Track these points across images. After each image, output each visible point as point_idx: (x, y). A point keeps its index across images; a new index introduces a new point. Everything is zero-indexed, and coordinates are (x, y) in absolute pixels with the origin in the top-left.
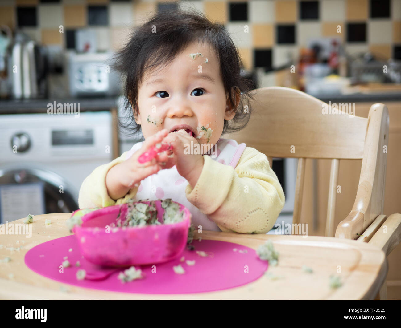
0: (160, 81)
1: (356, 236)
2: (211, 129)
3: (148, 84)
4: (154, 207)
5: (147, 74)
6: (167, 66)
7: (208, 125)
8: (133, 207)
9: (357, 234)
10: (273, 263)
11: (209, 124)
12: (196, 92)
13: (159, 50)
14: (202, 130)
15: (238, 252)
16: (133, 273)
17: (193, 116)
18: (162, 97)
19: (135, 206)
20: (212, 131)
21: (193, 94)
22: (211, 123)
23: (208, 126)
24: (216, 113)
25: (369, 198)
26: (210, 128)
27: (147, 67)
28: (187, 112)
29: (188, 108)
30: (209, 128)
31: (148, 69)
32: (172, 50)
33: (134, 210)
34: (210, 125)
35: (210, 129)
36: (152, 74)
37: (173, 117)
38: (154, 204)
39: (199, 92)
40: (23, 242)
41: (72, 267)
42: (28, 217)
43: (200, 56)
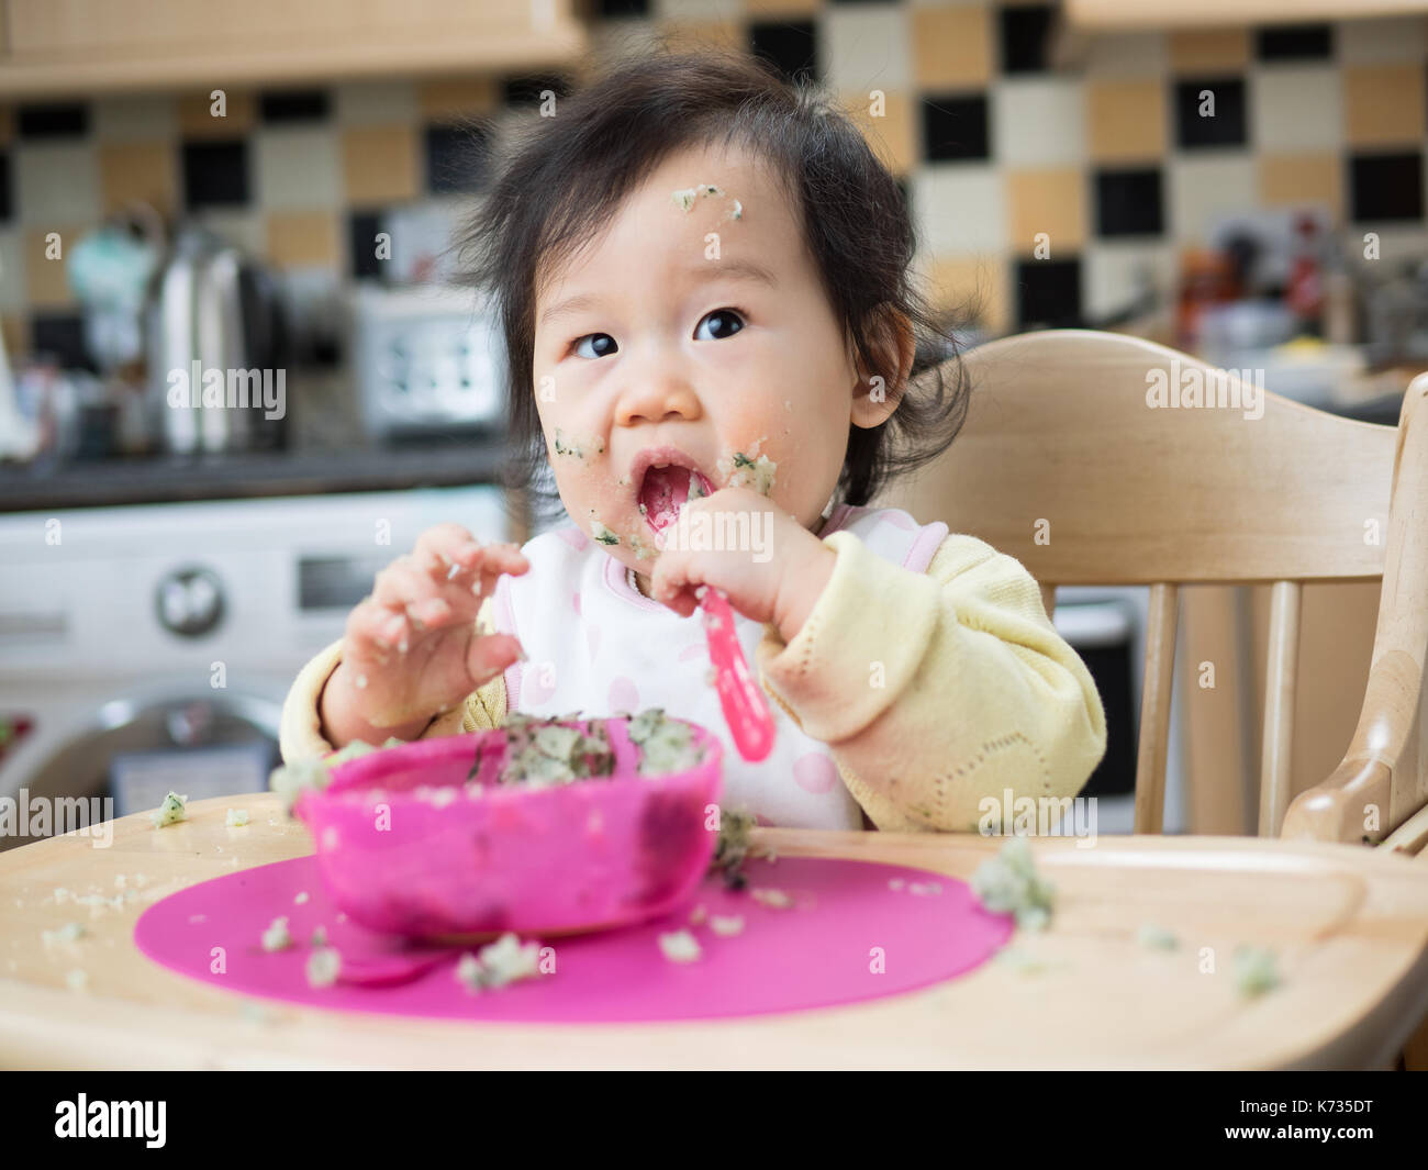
2: (771, 460)
3: (546, 316)
4: (602, 738)
7: (758, 447)
8: (524, 739)
10: (1032, 920)
11: (759, 441)
14: (735, 468)
15: (905, 891)
16: (509, 958)
17: (699, 415)
18: (601, 352)
19: (532, 738)
20: (774, 465)
22: (765, 439)
23: (758, 451)
24: (788, 403)
25: (1409, 712)
26: (765, 456)
28: (673, 402)
29: (678, 385)
30: (760, 455)
33: (530, 752)
34: (762, 445)
35: (763, 461)
37: (635, 419)
38: (602, 731)
40: (141, 879)
41: (296, 949)
42: (168, 803)
43: (713, 195)
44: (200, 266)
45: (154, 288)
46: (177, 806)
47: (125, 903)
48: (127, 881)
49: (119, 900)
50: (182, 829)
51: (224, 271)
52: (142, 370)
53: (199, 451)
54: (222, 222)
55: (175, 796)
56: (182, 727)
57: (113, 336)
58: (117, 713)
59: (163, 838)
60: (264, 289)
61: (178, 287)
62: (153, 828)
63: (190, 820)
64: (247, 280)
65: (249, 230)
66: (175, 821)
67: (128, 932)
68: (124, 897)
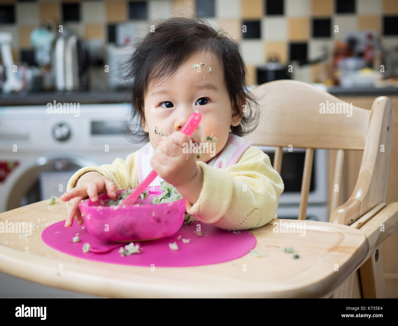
0: (164, 92)
1: (351, 222)
3: (153, 95)
5: (151, 85)
6: (170, 77)
7: (213, 135)
9: (352, 220)
11: (213, 133)
12: (200, 101)
13: (163, 61)
14: (207, 140)
18: (167, 106)
21: (198, 103)
22: (215, 132)
24: (220, 123)
25: (368, 187)
27: (151, 78)
31: (152, 80)
32: (175, 61)
35: (214, 138)
36: (157, 85)
37: (180, 128)
39: (204, 101)
40: (44, 220)
41: (81, 242)
42: (51, 199)
43: (204, 66)
44: (66, 39)
45: (54, 44)
46: (54, 199)
47: (39, 227)
48: (40, 220)
49: (38, 226)
50: (55, 206)
51: (73, 41)
52: (50, 67)
53: (65, 91)
54: (73, 26)
55: (53, 197)
56: (59, 165)
57: (42, 57)
58: (42, 161)
59: (50, 208)
60: (83, 47)
61: (60, 45)
62: (47, 205)
63: (57, 203)
64: (79, 44)
65: (80, 28)
66: (53, 203)
67: (40, 235)
68: (40, 225)
